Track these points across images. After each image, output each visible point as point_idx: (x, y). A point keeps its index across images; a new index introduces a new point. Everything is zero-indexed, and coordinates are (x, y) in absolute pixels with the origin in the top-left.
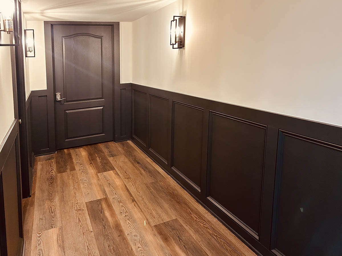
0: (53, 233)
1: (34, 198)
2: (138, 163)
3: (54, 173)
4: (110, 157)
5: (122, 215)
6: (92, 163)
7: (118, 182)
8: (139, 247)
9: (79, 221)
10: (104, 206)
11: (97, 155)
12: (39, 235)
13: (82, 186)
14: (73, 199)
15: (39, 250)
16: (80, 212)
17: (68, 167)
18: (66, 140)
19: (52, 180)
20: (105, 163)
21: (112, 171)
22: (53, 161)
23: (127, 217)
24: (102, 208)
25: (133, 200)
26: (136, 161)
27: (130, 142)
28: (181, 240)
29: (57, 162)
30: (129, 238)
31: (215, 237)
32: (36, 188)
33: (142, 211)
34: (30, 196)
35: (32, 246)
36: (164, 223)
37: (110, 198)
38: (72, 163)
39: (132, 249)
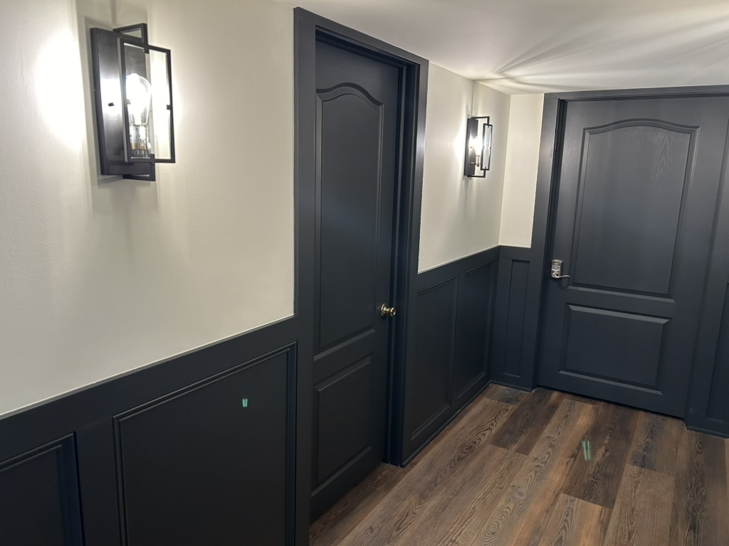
3: (484, 439)
4: (635, 463)
6: (575, 458)
11: (606, 441)
13: (501, 503)
14: (456, 525)
18: (561, 372)
19: (466, 453)
20: (605, 475)
21: (599, 508)
22: (511, 407)
29: (514, 417)
34: (403, 466)
38: (538, 432)
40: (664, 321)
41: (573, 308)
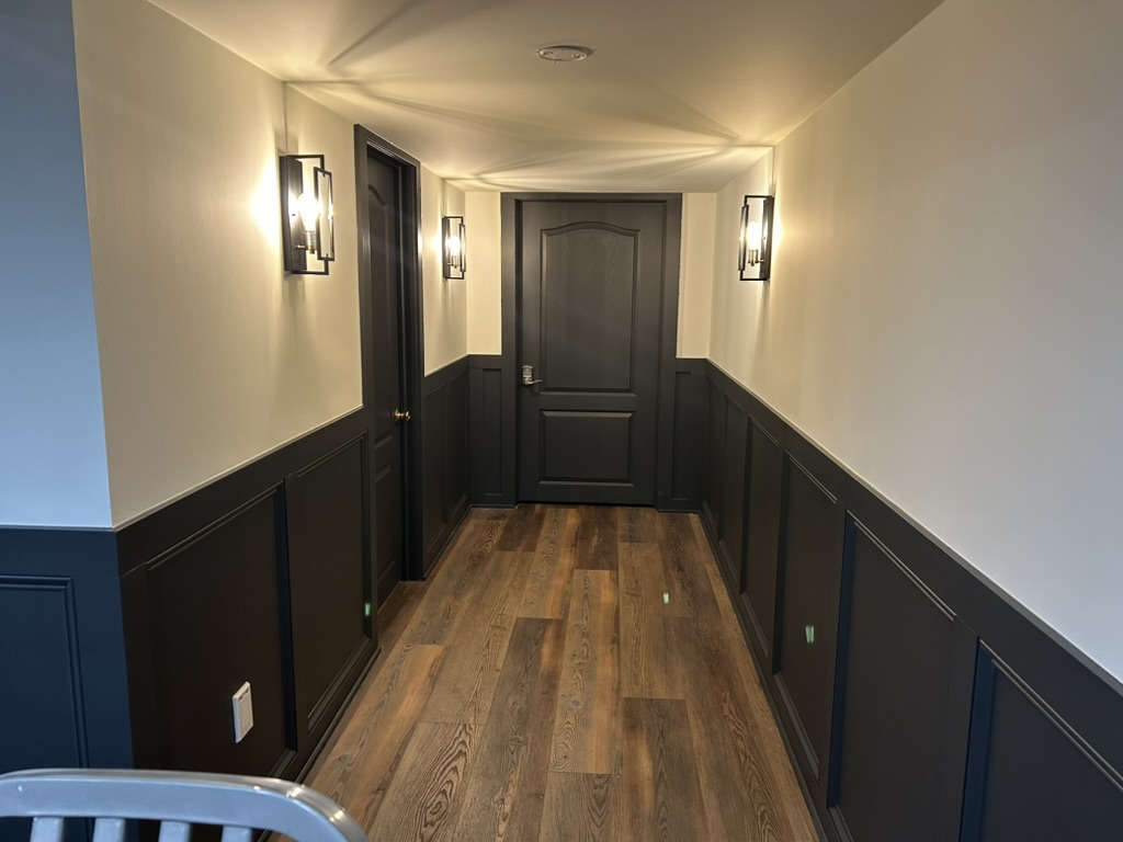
0: (432, 652)
1: (429, 584)
2: (680, 569)
3: (489, 549)
4: (625, 541)
5: (572, 660)
6: (576, 546)
7: (606, 596)
8: (568, 723)
9: (488, 645)
10: (550, 633)
11: (597, 532)
12: (406, 648)
13: (528, 585)
14: (497, 606)
15: (395, 671)
16: (497, 631)
17: (524, 542)
18: (542, 482)
19: (478, 560)
20: (605, 552)
21: (607, 572)
22: (501, 522)
23: (581, 667)
24: (542, 636)
25: (616, 641)
26: (679, 563)
27: (694, 519)
28: (661, 739)
29: (508, 528)
30: (560, 702)
31: (743, 758)
32: (443, 567)
33: (619, 665)
34: (424, 579)
35: (387, 661)
36: (652, 700)
37: (571, 621)
38: (537, 535)
39: (553, 722)
40: (629, 415)
41: (547, 414)
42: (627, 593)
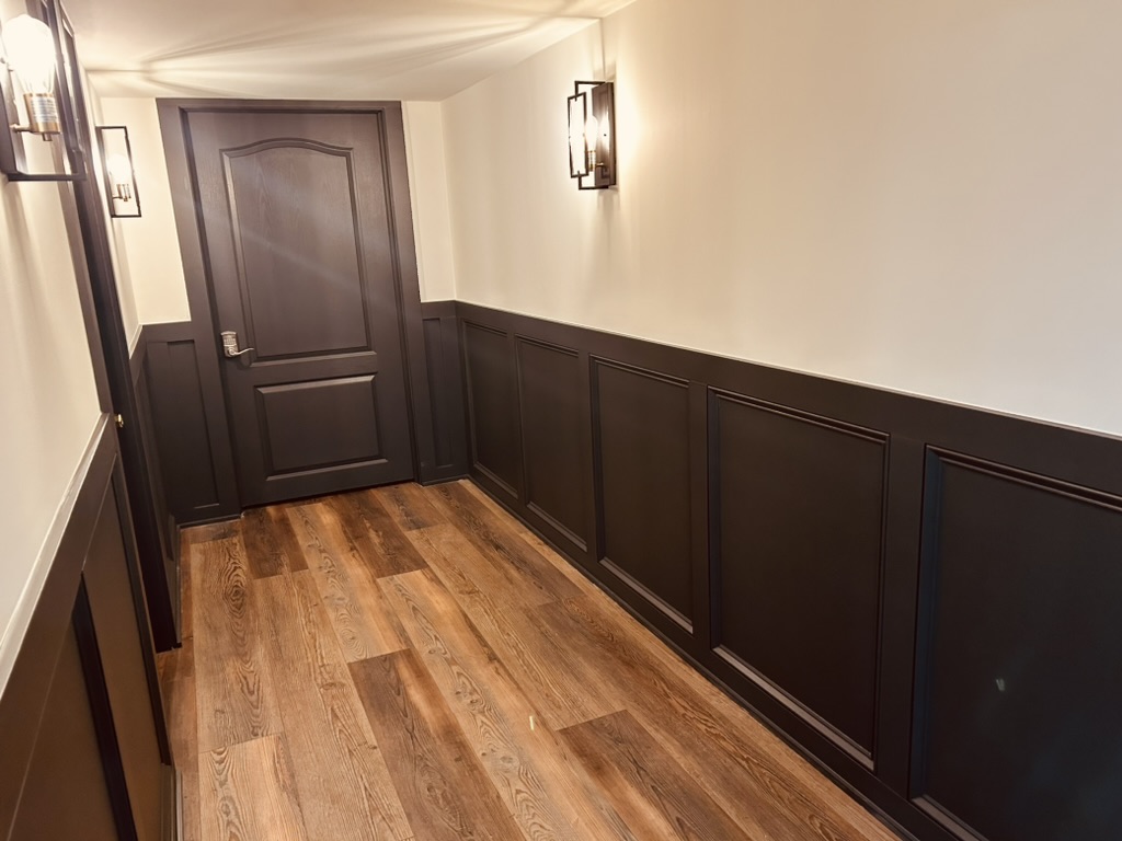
0: (259, 753)
1: (190, 649)
2: (498, 547)
3: (243, 578)
4: (410, 529)
5: (460, 699)
6: (355, 548)
7: (440, 604)
8: (518, 792)
9: (335, 715)
10: (406, 673)
11: (368, 525)
12: (218, 758)
13: (332, 615)
14: (309, 655)
15: (224, 799)
16: (334, 691)
17: (285, 559)
18: (270, 479)
19: (238, 599)
20: (395, 548)
21: (418, 572)
22: (235, 540)
23: (478, 707)
24: (399, 680)
25: (492, 658)
26: (492, 541)
27: (466, 484)
28: (642, 772)
29: (250, 546)
30: (487, 765)
31: (744, 763)
32: (195, 621)
33: (519, 688)
34: (180, 646)
35: (202, 786)
36: (590, 722)
37: (422, 649)
38: (295, 546)
39: (498, 797)
40: (370, 378)
41: (263, 390)
42: (461, 592)
